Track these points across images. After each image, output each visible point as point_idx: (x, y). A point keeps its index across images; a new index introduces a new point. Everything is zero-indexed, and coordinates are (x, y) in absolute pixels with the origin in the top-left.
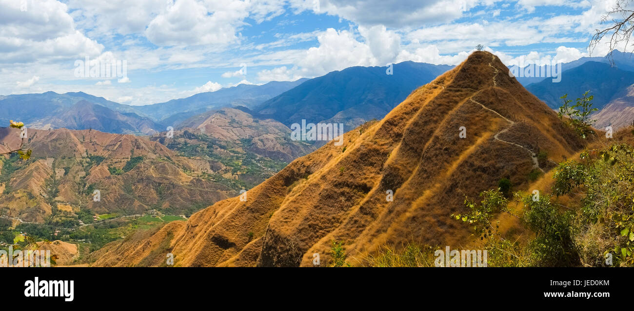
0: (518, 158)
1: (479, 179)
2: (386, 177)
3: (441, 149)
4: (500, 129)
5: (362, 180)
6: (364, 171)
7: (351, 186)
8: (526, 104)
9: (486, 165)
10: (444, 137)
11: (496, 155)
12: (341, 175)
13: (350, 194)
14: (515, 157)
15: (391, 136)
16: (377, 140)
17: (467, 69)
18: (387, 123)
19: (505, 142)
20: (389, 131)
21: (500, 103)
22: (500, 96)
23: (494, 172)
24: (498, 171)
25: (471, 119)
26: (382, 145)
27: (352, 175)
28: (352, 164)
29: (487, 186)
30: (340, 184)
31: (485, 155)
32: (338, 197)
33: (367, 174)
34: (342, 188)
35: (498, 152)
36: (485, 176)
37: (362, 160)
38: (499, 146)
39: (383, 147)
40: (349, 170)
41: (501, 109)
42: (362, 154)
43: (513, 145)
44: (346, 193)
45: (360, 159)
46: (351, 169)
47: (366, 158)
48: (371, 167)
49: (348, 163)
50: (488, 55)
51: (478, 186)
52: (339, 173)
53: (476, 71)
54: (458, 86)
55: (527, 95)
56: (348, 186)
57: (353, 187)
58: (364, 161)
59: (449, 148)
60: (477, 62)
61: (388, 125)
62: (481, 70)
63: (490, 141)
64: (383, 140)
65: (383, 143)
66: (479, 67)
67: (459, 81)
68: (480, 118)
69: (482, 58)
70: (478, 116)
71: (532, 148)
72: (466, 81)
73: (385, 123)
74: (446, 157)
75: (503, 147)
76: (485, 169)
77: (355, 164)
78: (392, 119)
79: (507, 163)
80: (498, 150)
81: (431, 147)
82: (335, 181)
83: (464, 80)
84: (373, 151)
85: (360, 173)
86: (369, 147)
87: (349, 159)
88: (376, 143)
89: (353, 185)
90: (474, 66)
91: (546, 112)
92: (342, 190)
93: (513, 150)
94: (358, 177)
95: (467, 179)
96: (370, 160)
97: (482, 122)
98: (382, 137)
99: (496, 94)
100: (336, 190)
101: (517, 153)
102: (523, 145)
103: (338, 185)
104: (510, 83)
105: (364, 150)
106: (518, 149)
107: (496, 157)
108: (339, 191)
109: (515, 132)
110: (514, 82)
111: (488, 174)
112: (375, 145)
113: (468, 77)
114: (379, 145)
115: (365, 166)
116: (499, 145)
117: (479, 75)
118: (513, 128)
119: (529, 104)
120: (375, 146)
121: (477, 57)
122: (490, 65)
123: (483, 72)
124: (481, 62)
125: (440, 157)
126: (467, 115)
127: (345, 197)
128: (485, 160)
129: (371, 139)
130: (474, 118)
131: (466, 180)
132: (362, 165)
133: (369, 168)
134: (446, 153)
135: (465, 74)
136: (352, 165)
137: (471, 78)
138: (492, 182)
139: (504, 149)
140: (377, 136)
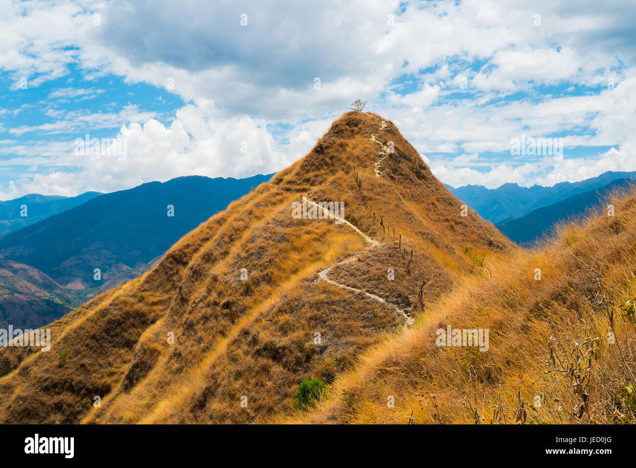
0: (364, 327)
1: (263, 378)
2: (133, 371)
3: (216, 304)
4: (341, 258)
5: (103, 377)
6: (111, 359)
7: (79, 390)
8: (446, 224)
9: (282, 341)
10: (228, 278)
11: (311, 318)
12: (60, 366)
13: (73, 406)
14: (360, 324)
15: (174, 285)
16: (145, 294)
17: (327, 148)
18: (171, 259)
19: (342, 286)
20: (172, 276)
21: (365, 204)
22: (368, 190)
23: (298, 362)
24: (308, 358)
25: (293, 238)
26: (155, 304)
27: (83, 366)
28: (87, 342)
29: (277, 397)
30: (55, 386)
31: (287, 317)
32: (48, 414)
33: (115, 365)
34: (58, 393)
35: (318, 309)
36: (277, 369)
37: (108, 334)
38: (323, 296)
39: (155, 308)
40: (79, 356)
41: (361, 218)
42: (110, 322)
43: (360, 294)
44: (65, 406)
45: (106, 331)
46: (83, 353)
47: (118, 330)
48: (126, 349)
49: (78, 340)
50: (373, 119)
51: (257, 396)
52: (56, 363)
53: (344, 150)
54: (304, 181)
55: (450, 204)
56: (72, 389)
57: (83, 391)
58: (112, 337)
59: (233, 303)
60: (349, 133)
61: (171, 263)
62: (353, 148)
63: (307, 284)
64: (157, 294)
65: (156, 299)
66: (351, 142)
67: (308, 171)
68: (313, 236)
69: (361, 125)
70: (308, 233)
71: (409, 304)
72: (323, 172)
73: (167, 258)
74: (224, 322)
75: (334, 298)
76: (280, 351)
77: (93, 343)
78: (180, 250)
79: (336, 339)
80: (318, 305)
81: (201, 301)
82: (46, 380)
83: (319, 170)
84: (135, 317)
85: (101, 362)
86: (127, 308)
87: (83, 332)
88: (142, 299)
89: (82, 389)
90: (342, 140)
91: (491, 244)
92: (57, 399)
93: (356, 306)
94: (95, 371)
95: (239, 375)
96: (126, 334)
97: (315, 244)
98: (158, 287)
99: (360, 185)
100: (45, 399)
101: (365, 314)
102: (387, 297)
103: (50, 388)
104: (413, 176)
105: (116, 314)
106: (368, 306)
107: (313, 323)
108: (50, 400)
109: (371, 263)
110: (424, 177)
111: (285, 366)
112: (140, 304)
113: (327, 164)
114: (147, 304)
115: (114, 346)
116: (324, 292)
117: (348, 158)
118: (370, 255)
119: (453, 223)
120: (141, 307)
121: (348, 124)
122: (373, 138)
123: (356, 152)
124: (358, 133)
125: (212, 323)
126: (288, 230)
127: (64, 414)
128: (284, 330)
129: (135, 291)
130: (298, 236)
131: (236, 379)
132: (107, 345)
133: (122, 351)
134: (226, 315)
135: (321, 157)
136: (87, 346)
137: (333, 165)
138: (290, 387)
139: (333, 303)
140: (146, 286)
